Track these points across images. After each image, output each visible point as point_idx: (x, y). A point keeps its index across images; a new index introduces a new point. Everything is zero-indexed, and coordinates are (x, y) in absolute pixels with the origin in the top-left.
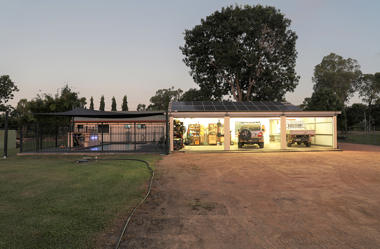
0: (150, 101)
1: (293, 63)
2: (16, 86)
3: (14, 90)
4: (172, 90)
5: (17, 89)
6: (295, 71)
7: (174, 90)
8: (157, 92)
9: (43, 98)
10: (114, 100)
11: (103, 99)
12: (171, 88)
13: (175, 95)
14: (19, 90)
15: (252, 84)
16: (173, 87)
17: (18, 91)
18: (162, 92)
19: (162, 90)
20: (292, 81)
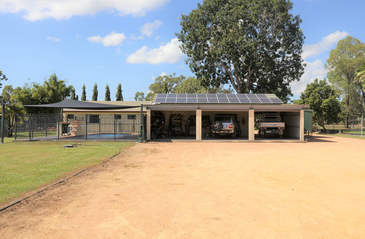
0: (150, 89)
1: (299, 49)
2: (5, 75)
3: (2, 79)
4: (173, 77)
5: (6, 78)
6: (301, 58)
7: (176, 76)
8: (156, 79)
9: (32, 87)
10: (108, 88)
11: (96, 88)
12: (172, 74)
13: (177, 82)
14: (8, 79)
15: (252, 72)
16: (174, 74)
17: (6, 80)
18: (162, 79)
19: (162, 77)
20: (298, 69)
